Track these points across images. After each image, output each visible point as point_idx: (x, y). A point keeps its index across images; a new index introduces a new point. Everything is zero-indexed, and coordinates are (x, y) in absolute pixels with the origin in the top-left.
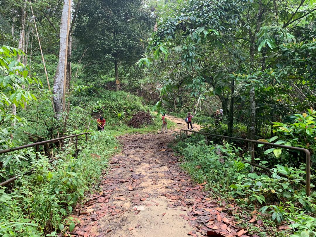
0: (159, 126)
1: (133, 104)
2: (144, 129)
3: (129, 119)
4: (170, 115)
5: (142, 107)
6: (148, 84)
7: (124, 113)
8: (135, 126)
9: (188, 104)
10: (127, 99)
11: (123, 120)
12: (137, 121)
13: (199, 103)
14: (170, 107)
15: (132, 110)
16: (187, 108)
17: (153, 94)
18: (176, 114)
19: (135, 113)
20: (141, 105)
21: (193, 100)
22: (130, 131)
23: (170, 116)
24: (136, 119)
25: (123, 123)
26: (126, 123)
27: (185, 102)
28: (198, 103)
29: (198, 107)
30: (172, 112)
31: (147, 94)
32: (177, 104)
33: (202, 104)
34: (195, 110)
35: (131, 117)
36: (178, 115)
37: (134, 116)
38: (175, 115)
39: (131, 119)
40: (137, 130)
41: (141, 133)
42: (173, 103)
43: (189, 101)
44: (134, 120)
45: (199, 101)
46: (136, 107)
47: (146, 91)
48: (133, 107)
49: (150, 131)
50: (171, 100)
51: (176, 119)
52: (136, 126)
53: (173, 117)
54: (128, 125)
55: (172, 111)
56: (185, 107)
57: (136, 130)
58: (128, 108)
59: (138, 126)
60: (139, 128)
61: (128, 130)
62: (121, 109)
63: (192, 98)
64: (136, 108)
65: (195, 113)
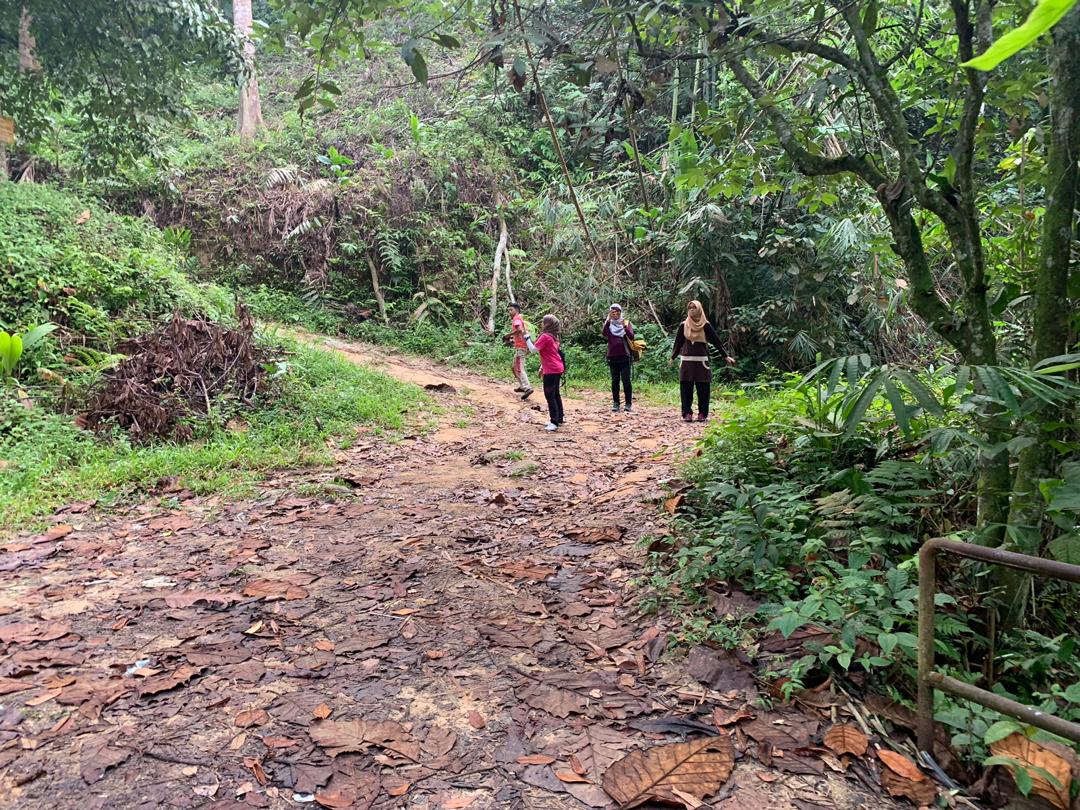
0: (331, 415)
1: (122, 269)
2: (225, 451)
3: (90, 375)
4: (358, 337)
5: (189, 292)
6: (212, 174)
7: (49, 327)
8: (147, 428)
9: (445, 280)
10: (70, 233)
11: (42, 383)
12: (158, 387)
13: (502, 275)
14: (350, 299)
15: (115, 307)
16: (443, 299)
17: (242, 229)
18: (391, 333)
19: (142, 328)
20: (179, 279)
21: (469, 257)
22: (102, 472)
23: (356, 346)
24: (150, 368)
25: (44, 403)
26: (73, 405)
27: (433, 267)
28: (497, 275)
29: (502, 297)
30: (363, 325)
31: (212, 223)
32: (385, 278)
33: (517, 281)
34: (486, 312)
35: (113, 360)
36: (401, 337)
37: (132, 348)
38: (388, 338)
39: (111, 371)
40: (164, 456)
41: (204, 492)
42: (366, 276)
43: (452, 264)
44: (133, 384)
45: (497, 264)
46: (146, 286)
47: (202, 209)
48: (119, 289)
49: (279, 460)
50: (350, 258)
51: (395, 358)
52: (160, 428)
53: (375, 349)
54: (90, 421)
55: (362, 319)
56: (435, 295)
57: (160, 463)
58: (84, 296)
59: (170, 423)
60: (182, 440)
61: (85, 467)
62: (30, 299)
63: (464, 248)
64: (147, 293)
65: (491, 325)
